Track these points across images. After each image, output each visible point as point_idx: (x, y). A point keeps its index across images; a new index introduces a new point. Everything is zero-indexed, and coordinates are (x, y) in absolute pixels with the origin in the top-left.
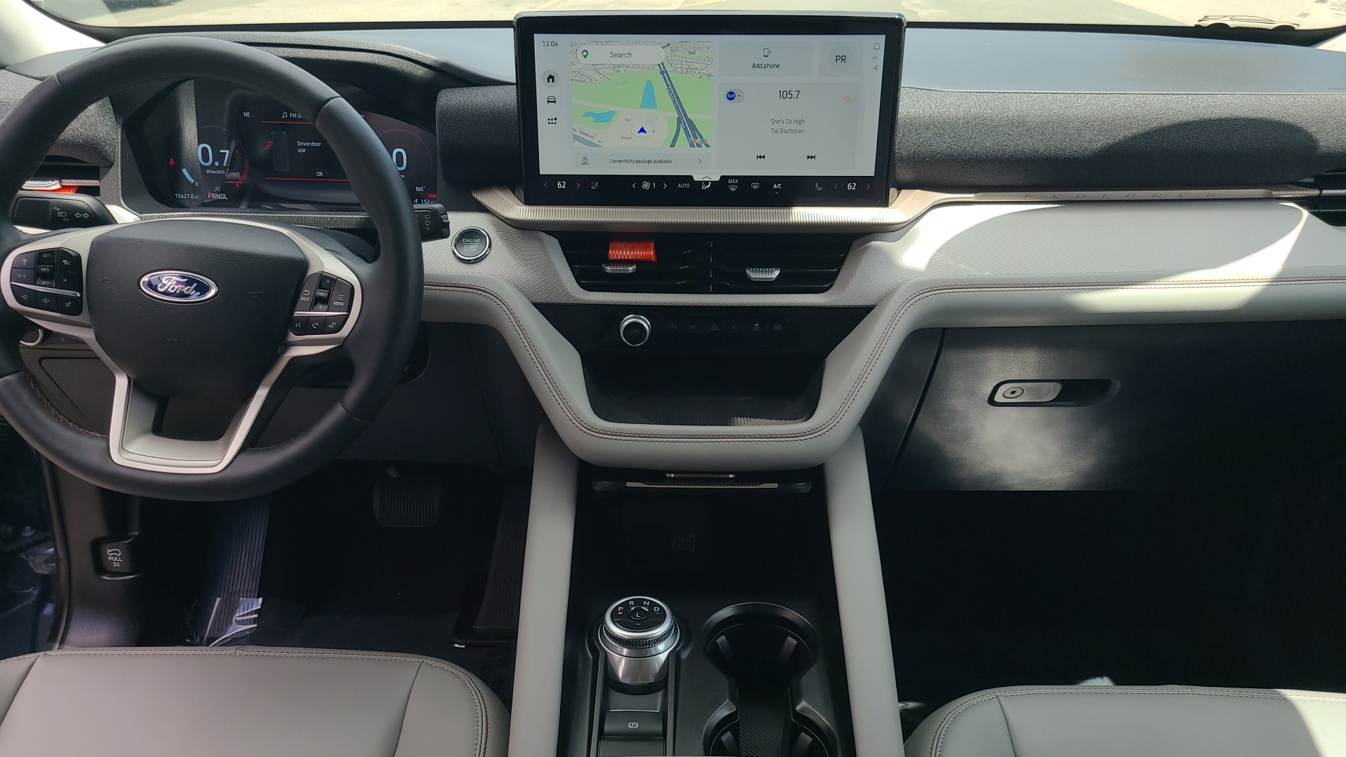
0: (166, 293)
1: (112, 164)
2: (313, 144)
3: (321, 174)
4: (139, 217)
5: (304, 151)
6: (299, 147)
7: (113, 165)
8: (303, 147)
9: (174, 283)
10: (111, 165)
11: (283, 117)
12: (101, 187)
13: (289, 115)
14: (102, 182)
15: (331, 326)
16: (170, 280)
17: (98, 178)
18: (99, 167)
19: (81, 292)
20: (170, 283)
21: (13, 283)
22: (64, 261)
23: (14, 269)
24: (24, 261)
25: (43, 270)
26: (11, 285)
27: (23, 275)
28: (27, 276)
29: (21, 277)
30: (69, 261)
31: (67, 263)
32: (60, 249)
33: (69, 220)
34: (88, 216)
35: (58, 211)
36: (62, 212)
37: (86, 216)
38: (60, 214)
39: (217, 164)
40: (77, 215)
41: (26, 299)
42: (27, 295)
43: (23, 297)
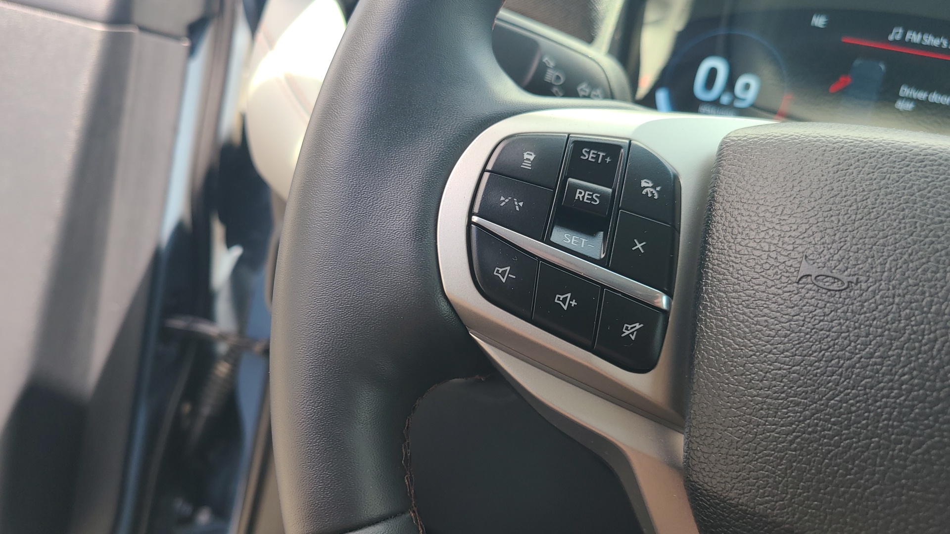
2: (936, 97)
5: (910, 107)
6: (902, 98)
8: (909, 100)
11: (892, 38)
13: (905, 35)
19: (670, 294)
21: (475, 219)
22: (643, 184)
23: (486, 175)
24: (526, 156)
25: (577, 195)
26: (470, 223)
27: (512, 201)
28: (521, 204)
29: (502, 205)
30: (651, 185)
31: (645, 188)
32: (634, 144)
33: (562, 94)
34: (601, 97)
35: (550, 68)
36: (556, 73)
37: (598, 96)
38: (549, 75)
39: (725, 100)
40: (581, 90)
41: (504, 280)
42: (508, 268)
43: (498, 271)
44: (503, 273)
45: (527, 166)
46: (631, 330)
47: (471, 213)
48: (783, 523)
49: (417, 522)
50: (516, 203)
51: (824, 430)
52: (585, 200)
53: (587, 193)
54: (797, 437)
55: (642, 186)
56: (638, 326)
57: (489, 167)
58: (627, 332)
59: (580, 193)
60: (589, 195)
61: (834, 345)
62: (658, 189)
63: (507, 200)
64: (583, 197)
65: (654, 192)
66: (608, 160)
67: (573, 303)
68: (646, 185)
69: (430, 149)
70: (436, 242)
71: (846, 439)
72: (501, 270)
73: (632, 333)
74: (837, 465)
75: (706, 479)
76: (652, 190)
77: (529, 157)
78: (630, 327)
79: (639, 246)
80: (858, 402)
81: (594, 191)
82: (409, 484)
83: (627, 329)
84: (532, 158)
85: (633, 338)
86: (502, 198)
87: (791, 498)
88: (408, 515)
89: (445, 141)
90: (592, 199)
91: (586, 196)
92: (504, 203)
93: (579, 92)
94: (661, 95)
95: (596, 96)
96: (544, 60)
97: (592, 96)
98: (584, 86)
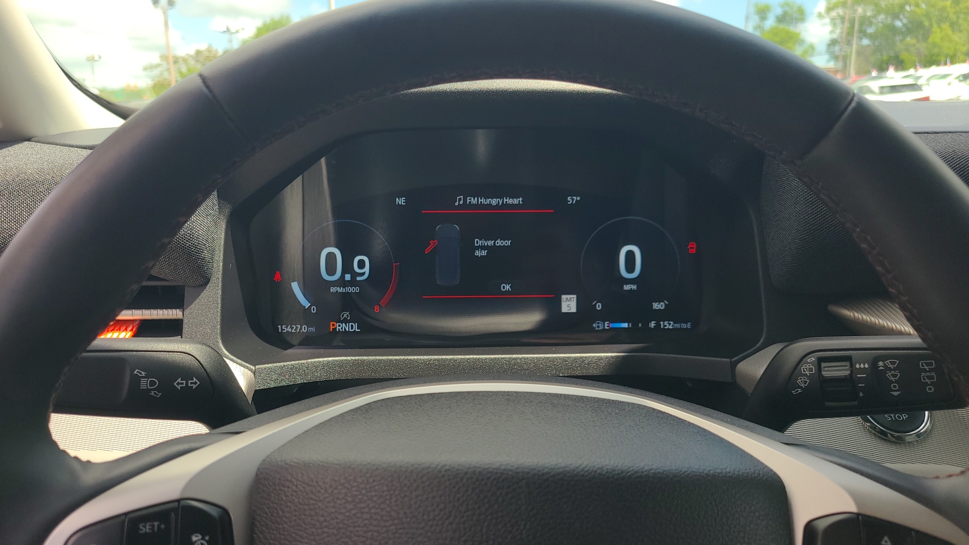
1: (207, 281)
2: (499, 243)
3: (508, 287)
4: (251, 370)
5: (484, 253)
6: (478, 248)
7: (208, 283)
8: (483, 248)
10: (204, 281)
11: (457, 204)
12: (185, 321)
13: (465, 200)
14: (187, 312)
17: (179, 304)
18: (183, 287)
22: (194, 538)
30: (200, 537)
31: (195, 541)
32: (182, 503)
33: (160, 394)
34: (198, 383)
35: (143, 377)
36: (150, 379)
37: (196, 383)
38: (144, 384)
39: (348, 277)
40: (178, 384)
55: (193, 540)
62: (207, 538)
65: (204, 542)
66: (163, 526)
68: (196, 539)
76: (201, 541)
93: (176, 386)
94: (295, 286)
95: (194, 383)
96: (135, 373)
97: (189, 385)
98: (179, 380)
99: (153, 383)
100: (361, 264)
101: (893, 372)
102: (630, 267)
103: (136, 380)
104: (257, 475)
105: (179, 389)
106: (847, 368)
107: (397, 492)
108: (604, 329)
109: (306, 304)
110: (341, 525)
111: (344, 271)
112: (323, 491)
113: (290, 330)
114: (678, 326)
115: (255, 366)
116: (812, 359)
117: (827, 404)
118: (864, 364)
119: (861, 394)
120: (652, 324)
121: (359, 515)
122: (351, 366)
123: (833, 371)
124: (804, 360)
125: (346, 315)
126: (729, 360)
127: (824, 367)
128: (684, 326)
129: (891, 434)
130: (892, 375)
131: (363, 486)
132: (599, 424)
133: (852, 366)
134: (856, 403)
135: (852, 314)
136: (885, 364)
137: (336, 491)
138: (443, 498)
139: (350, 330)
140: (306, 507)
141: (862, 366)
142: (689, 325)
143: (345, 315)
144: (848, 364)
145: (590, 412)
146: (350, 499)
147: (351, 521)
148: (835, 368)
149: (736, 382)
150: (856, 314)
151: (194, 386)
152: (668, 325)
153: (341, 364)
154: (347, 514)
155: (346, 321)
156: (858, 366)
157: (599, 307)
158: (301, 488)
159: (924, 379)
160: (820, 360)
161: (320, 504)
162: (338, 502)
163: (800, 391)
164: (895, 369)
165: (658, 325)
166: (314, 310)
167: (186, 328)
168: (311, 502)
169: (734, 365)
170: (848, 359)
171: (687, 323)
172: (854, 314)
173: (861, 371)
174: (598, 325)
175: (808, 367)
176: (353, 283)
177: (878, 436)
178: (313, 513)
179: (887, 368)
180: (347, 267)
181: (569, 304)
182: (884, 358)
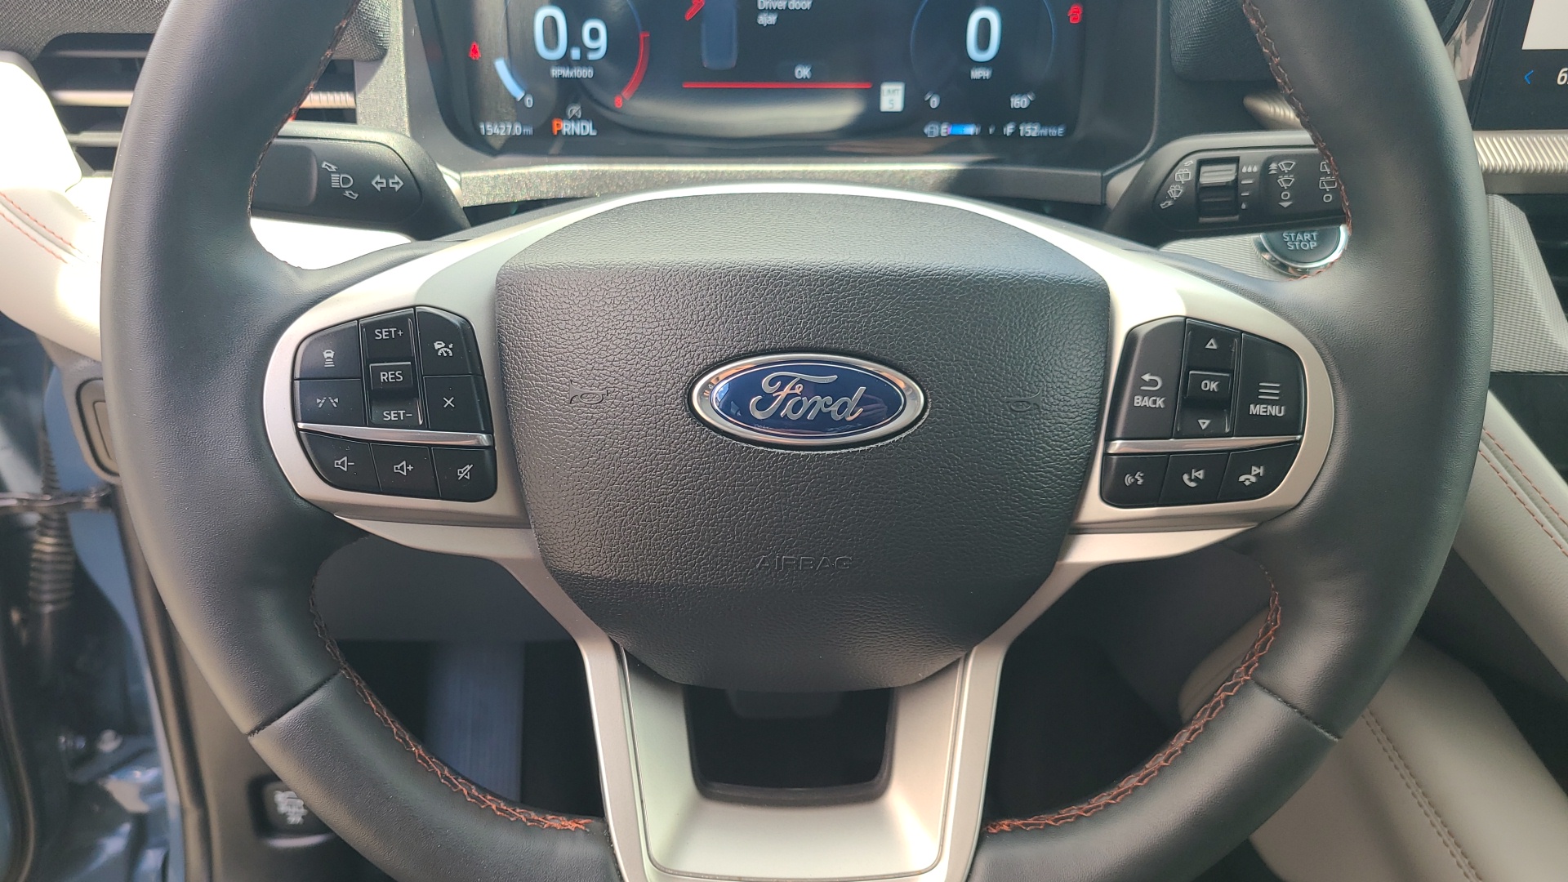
0: (776, 422)
1: (383, 53)
3: (805, 73)
4: (455, 179)
5: (771, 19)
6: (763, 12)
7: (384, 55)
8: (770, 12)
9: (799, 389)
12: (359, 110)
14: (359, 96)
15: (1248, 479)
16: (785, 381)
17: (349, 85)
18: (352, 62)
19: (489, 431)
20: (787, 390)
21: (301, 425)
22: (437, 346)
23: (297, 383)
24: (326, 355)
25: (382, 378)
26: (298, 430)
27: (327, 399)
28: (336, 400)
29: (320, 406)
30: (443, 345)
31: (439, 349)
32: (418, 309)
33: (357, 195)
34: (402, 183)
35: (333, 172)
36: (342, 176)
37: (398, 183)
38: (336, 181)
39: (576, 54)
40: (377, 183)
41: (345, 469)
42: (345, 458)
43: (337, 464)
44: (342, 463)
45: (329, 364)
46: (464, 472)
47: (295, 422)
48: (611, 577)
49: (349, 675)
50: (332, 401)
51: (615, 507)
52: (390, 380)
53: (390, 373)
54: (600, 517)
55: (436, 348)
56: (469, 467)
57: (297, 375)
58: (462, 475)
59: (384, 375)
60: (392, 374)
61: (604, 445)
62: (451, 346)
63: (323, 401)
64: (388, 378)
65: (448, 350)
66: (400, 333)
67: (410, 468)
68: (440, 346)
69: (236, 375)
70: (274, 456)
71: (629, 509)
72: (339, 462)
73: (466, 474)
74: (629, 528)
75: (557, 563)
76: (445, 349)
77: (329, 355)
78: (462, 470)
79: (449, 402)
80: (629, 482)
81: (395, 369)
82: (332, 650)
83: (461, 472)
84: (332, 355)
85: (468, 477)
86: (318, 401)
87: (610, 560)
88: (339, 675)
89: (246, 362)
90: (396, 377)
91: (390, 377)
92: (321, 405)
93: (375, 185)
94: (501, 66)
95: (396, 183)
96: (323, 166)
97: (391, 185)
98: (378, 178)
99: (346, 180)
100: (594, 34)
101: (1286, 177)
102: (983, 43)
103: (325, 176)
104: (497, 281)
105: (379, 189)
106: (1231, 172)
107: (661, 292)
108: (940, 136)
109: (518, 94)
110: (600, 329)
111: (570, 45)
112: (577, 294)
113: (498, 132)
114: (1044, 132)
115: (459, 173)
116: (1191, 162)
117: (1203, 220)
118: (1253, 168)
119: (1244, 206)
120: (1009, 129)
121: (620, 317)
122: (588, 180)
123: (1214, 176)
124: (1181, 163)
125: (575, 110)
126: (1100, 174)
127: (1204, 173)
128: (1053, 132)
129: (1293, 268)
130: (1284, 180)
131: (622, 287)
132: (898, 224)
133: (1237, 169)
134: (1237, 217)
135: (1272, 110)
136: (1278, 167)
137: (591, 294)
138: (714, 297)
139: (583, 134)
140: (559, 312)
141: (1250, 170)
142: (1060, 131)
143: (574, 112)
144: (1233, 167)
145: (889, 213)
146: (608, 301)
147: (611, 324)
148: (1217, 173)
149: (1105, 204)
150: (1278, 110)
151: (397, 188)
152: (1030, 130)
153: (573, 176)
154: (606, 317)
155: (575, 119)
156: (1244, 170)
157: (935, 102)
158: (551, 291)
159: (1323, 185)
160: (1202, 163)
161: (575, 308)
162: (596, 304)
163: (1169, 204)
164: (1289, 173)
165: (1017, 130)
166: (529, 102)
167: (360, 117)
168: (565, 306)
169: (1105, 181)
170: (1235, 160)
171: (1057, 129)
172: (1275, 110)
173: (1249, 175)
174: (932, 130)
175: (1185, 173)
176: (583, 62)
177: (1274, 269)
178: (567, 317)
179: (1280, 172)
180: (574, 39)
181: (892, 98)
182: (1277, 158)
